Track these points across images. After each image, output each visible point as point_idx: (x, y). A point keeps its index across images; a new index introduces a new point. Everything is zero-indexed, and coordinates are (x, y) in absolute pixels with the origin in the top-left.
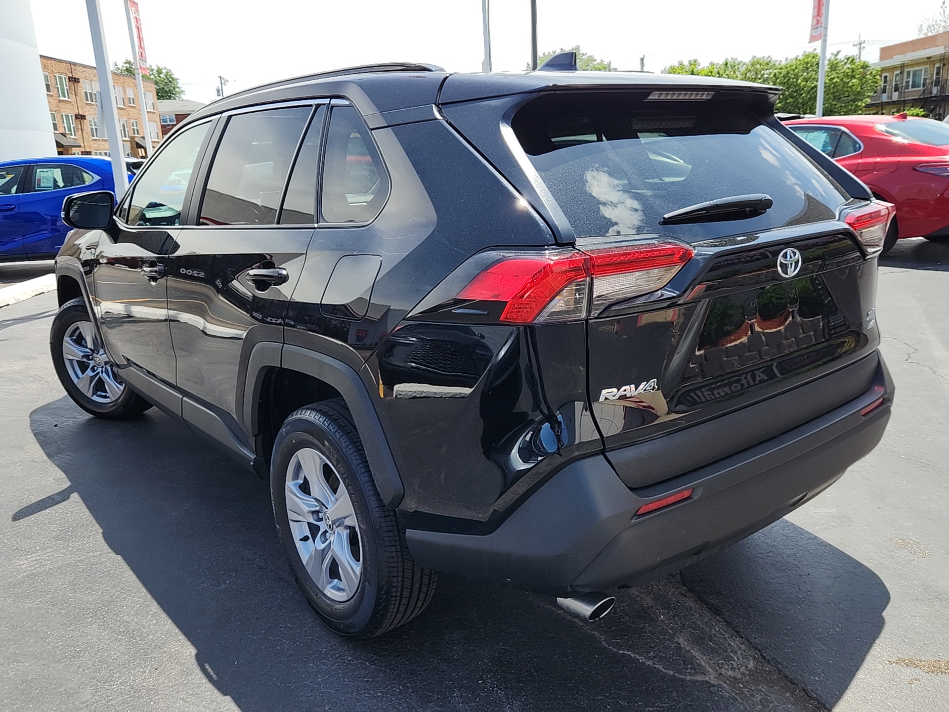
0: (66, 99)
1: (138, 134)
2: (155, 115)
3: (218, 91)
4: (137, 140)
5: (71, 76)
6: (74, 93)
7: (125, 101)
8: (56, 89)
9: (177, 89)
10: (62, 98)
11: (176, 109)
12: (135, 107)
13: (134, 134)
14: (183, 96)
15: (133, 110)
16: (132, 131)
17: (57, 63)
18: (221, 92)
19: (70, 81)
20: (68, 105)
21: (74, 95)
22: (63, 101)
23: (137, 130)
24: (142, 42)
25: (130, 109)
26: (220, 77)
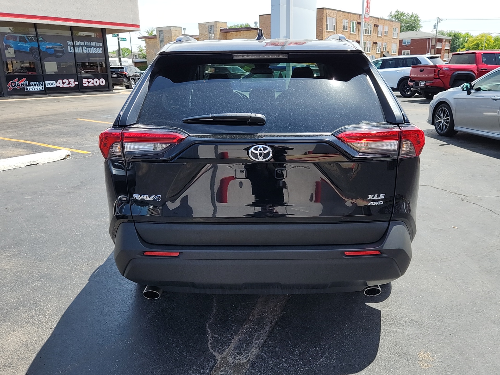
0: (354, 33)
1: (386, 50)
2: (397, 40)
3: (435, 26)
4: (384, 53)
5: (358, 21)
6: (358, 30)
7: (383, 33)
8: (350, 28)
9: (418, 26)
10: (352, 33)
11: (412, 37)
12: (387, 36)
13: (384, 50)
14: (421, 29)
15: (386, 37)
16: (383, 49)
17: (353, 15)
18: (436, 26)
19: (357, 24)
20: (354, 36)
21: (358, 31)
22: (352, 34)
23: (386, 48)
24: (369, 4)
25: (384, 37)
26: (438, 18)
